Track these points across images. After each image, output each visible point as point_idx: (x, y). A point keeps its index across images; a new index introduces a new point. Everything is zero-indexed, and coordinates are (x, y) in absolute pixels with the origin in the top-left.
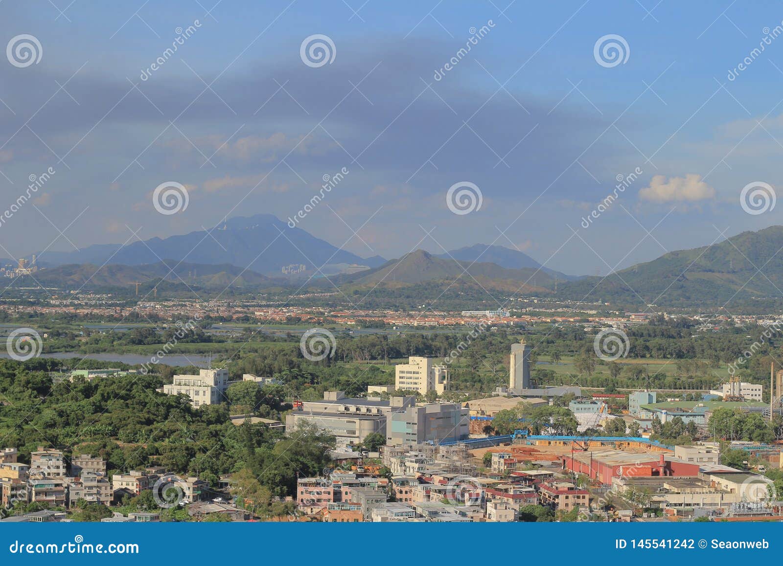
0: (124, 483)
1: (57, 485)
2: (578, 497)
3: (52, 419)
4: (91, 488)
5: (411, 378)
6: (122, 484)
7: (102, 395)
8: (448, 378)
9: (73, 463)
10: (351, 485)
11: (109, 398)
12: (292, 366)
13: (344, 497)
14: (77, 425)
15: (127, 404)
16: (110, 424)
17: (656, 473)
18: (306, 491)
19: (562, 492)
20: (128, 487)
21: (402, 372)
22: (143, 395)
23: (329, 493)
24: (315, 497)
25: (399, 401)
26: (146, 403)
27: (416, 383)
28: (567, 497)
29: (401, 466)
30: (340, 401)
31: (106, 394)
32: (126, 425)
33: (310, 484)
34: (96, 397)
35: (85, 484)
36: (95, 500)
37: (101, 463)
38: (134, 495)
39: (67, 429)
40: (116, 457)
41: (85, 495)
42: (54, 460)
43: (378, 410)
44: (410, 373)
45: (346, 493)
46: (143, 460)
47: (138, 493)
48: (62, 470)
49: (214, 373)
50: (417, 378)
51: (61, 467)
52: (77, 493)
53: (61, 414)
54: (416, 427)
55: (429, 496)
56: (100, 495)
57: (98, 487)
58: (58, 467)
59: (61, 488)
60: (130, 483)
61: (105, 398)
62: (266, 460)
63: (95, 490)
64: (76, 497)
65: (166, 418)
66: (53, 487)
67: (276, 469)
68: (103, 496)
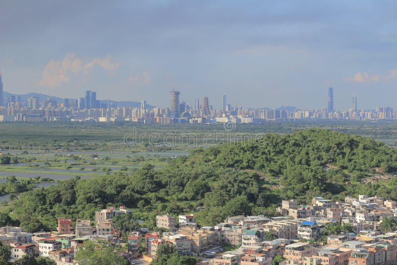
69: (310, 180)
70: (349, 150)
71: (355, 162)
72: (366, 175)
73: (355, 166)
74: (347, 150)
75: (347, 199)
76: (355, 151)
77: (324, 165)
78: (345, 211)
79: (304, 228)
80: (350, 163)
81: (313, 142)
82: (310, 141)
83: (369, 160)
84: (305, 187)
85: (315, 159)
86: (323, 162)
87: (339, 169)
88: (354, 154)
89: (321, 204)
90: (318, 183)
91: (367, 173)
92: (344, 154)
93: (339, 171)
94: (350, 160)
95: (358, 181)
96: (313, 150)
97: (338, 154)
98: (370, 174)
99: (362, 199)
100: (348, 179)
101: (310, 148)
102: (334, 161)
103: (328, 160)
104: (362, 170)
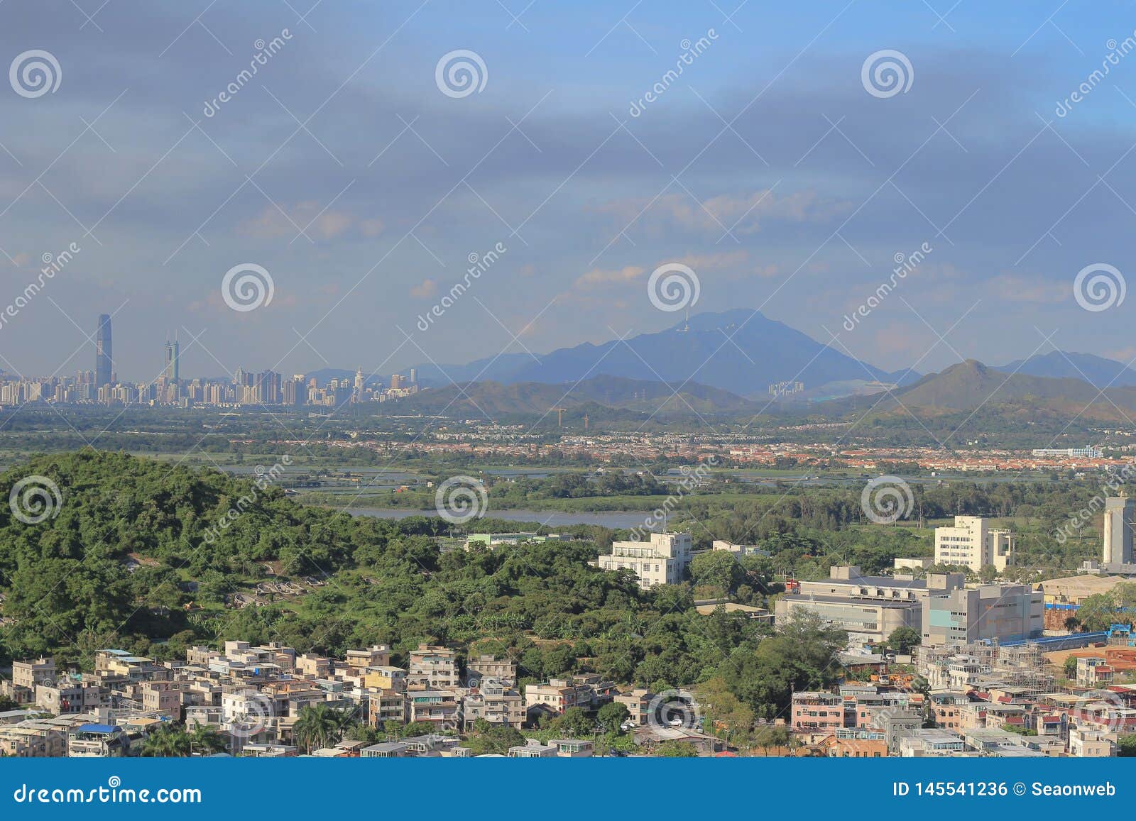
0: (542, 697)
1: (445, 699)
3: (439, 605)
4: (494, 703)
5: (957, 547)
6: (539, 699)
7: (511, 570)
8: (1012, 548)
9: (469, 667)
10: (870, 703)
11: (520, 573)
12: (783, 528)
13: (860, 721)
14: (475, 613)
15: (546, 583)
16: (522, 612)
18: (805, 712)
20: (547, 702)
21: (945, 539)
22: (568, 570)
23: (838, 714)
24: (818, 719)
25: (940, 581)
26: (574, 582)
27: (965, 555)
29: (943, 676)
30: (853, 580)
31: (515, 569)
32: (545, 614)
33: (810, 701)
34: (502, 573)
35: (486, 697)
36: (501, 720)
37: (509, 668)
38: (555, 714)
39: (462, 618)
40: (531, 660)
41: (486, 713)
42: (442, 663)
43: (909, 594)
44: (958, 539)
45: (863, 715)
46: (568, 665)
47: (562, 712)
48: (453, 678)
49: (672, 539)
50: (967, 548)
51: (452, 673)
52: (475, 711)
53: (452, 597)
54: (965, 619)
55: (984, 720)
56: (508, 713)
57: (504, 701)
58: (448, 673)
59: (452, 703)
60: (551, 697)
61: (515, 574)
62: (746, 665)
63: (500, 707)
64: (474, 717)
65: (602, 604)
66: (440, 702)
67: (761, 678)
68: (512, 714)
69: (88, 603)
70: (191, 514)
71: (208, 547)
72: (241, 584)
73: (210, 559)
74: (185, 514)
75: (194, 653)
76: (208, 515)
77: (122, 556)
78: (192, 687)
79: (85, 743)
80: (196, 551)
81: (89, 492)
82: (82, 488)
83: (246, 539)
84: (74, 621)
85: (95, 540)
86: (118, 547)
87: (165, 566)
88: (205, 524)
89: (124, 671)
90: (109, 608)
91: (242, 578)
92: (177, 525)
93: (164, 572)
94: (195, 542)
95: (218, 600)
96: (91, 514)
97: (162, 526)
98: (252, 581)
99: (234, 652)
100: (192, 595)
101: (83, 509)
102: (149, 544)
103: (133, 541)
104: (226, 570)
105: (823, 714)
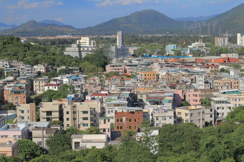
0: (39, 69)
2: (216, 68)
4: (28, 70)
5: (83, 45)
8: (96, 44)
9: (11, 63)
17: (225, 62)
19: (210, 66)
20: (41, 70)
23: (122, 69)
28: (212, 68)
32: (19, 52)
33: (115, 66)
38: (43, 74)
41: (26, 73)
42: (5, 62)
45: (129, 69)
47: (45, 73)
52: (23, 73)
59: (17, 71)
60: (42, 69)
63: (30, 71)
68: (33, 73)
105: (119, 69)
